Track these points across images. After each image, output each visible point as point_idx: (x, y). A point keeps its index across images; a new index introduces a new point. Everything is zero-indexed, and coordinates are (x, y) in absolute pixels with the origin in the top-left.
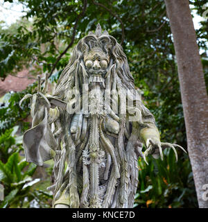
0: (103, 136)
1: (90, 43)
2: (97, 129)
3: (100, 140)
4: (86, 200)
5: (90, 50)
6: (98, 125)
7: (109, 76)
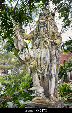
0: (44, 43)
1: (41, 15)
2: (42, 41)
3: (43, 44)
4: (39, 64)
5: (41, 17)
6: (43, 40)
7: (46, 25)
